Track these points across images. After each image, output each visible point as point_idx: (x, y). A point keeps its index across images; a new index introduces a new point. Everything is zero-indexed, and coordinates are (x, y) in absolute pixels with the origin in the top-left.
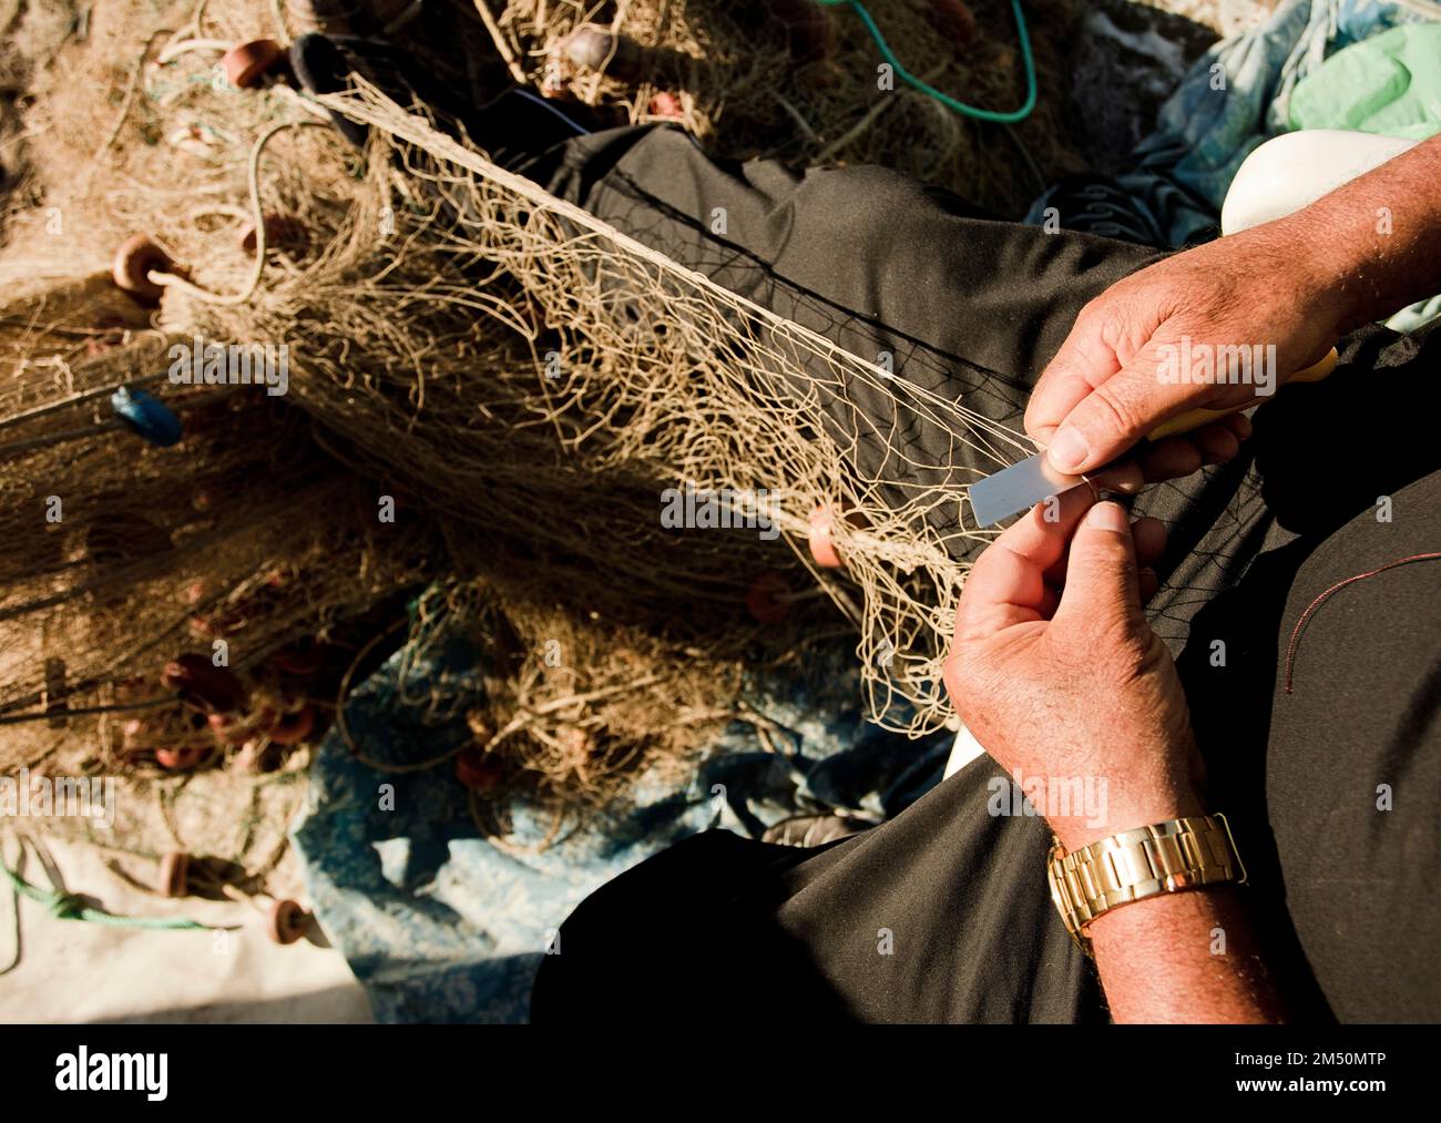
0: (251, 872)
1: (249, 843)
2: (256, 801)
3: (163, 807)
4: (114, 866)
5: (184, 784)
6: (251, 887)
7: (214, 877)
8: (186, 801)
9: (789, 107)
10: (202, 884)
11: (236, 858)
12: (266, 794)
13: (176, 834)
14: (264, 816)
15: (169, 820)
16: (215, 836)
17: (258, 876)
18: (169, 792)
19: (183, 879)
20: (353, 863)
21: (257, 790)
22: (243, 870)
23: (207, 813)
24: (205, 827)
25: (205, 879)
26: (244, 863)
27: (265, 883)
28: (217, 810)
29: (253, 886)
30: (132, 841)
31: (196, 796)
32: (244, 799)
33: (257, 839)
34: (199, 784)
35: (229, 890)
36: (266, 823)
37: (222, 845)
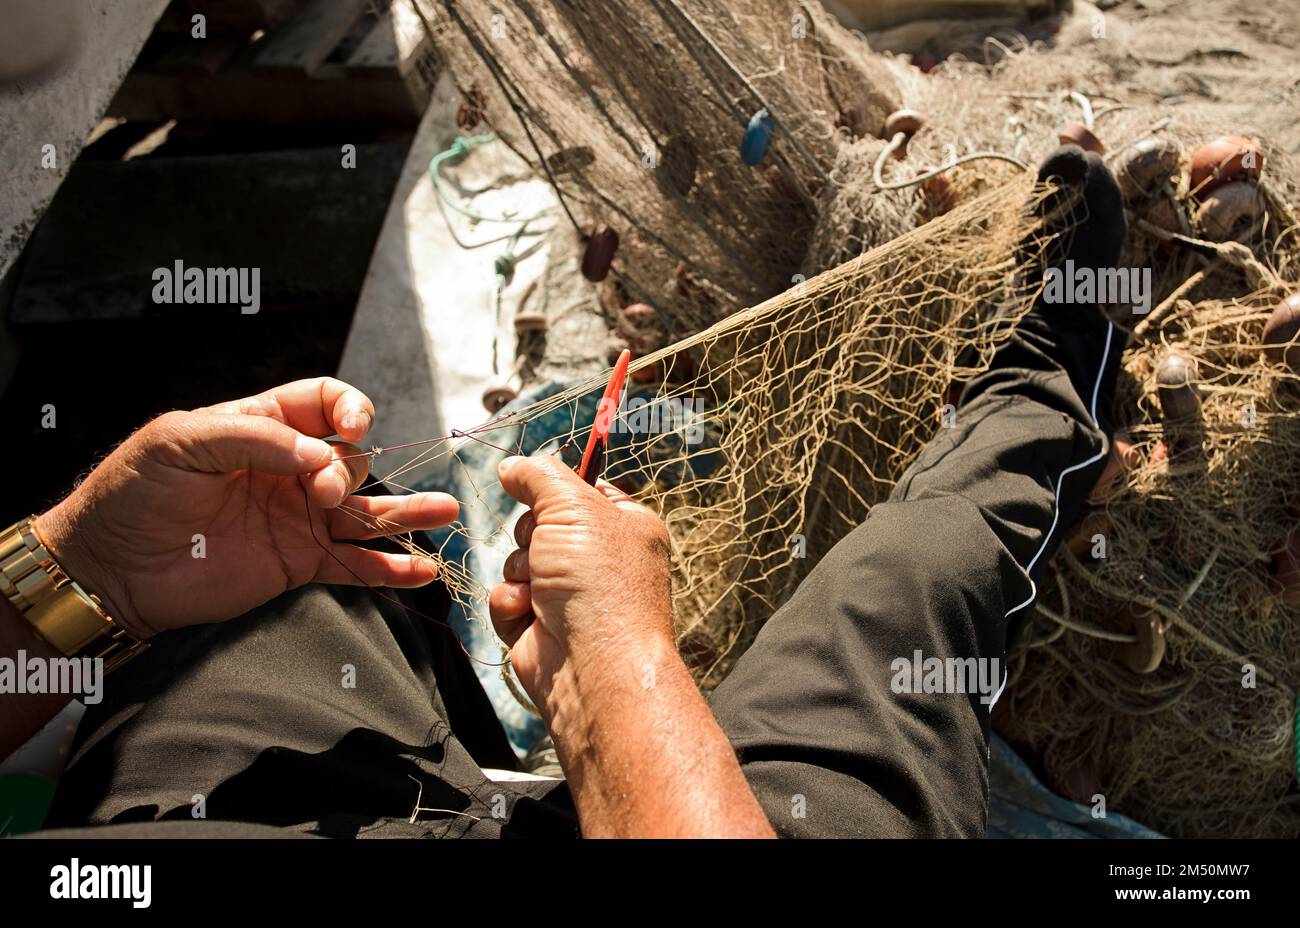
0: (537, 371)
1: (558, 365)
2: (587, 361)
3: (579, 305)
4: (534, 287)
5: (597, 314)
6: (527, 374)
7: (531, 348)
8: (585, 318)
9: (1206, 570)
10: (525, 342)
11: (547, 358)
12: (595, 366)
13: (561, 318)
14: (578, 368)
15: (570, 312)
16: (562, 343)
17: (535, 376)
18: (590, 305)
19: (529, 327)
20: (540, 429)
21: (596, 360)
22: (537, 365)
23: (577, 333)
24: (567, 334)
25: (530, 343)
26: (543, 364)
27: (530, 382)
28: (581, 339)
29: (526, 374)
30: (553, 292)
31: (589, 324)
32: (589, 353)
33: (562, 369)
34: (598, 321)
35: (522, 359)
36: (574, 372)
37: (556, 349)
